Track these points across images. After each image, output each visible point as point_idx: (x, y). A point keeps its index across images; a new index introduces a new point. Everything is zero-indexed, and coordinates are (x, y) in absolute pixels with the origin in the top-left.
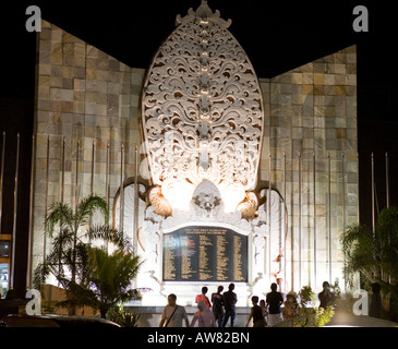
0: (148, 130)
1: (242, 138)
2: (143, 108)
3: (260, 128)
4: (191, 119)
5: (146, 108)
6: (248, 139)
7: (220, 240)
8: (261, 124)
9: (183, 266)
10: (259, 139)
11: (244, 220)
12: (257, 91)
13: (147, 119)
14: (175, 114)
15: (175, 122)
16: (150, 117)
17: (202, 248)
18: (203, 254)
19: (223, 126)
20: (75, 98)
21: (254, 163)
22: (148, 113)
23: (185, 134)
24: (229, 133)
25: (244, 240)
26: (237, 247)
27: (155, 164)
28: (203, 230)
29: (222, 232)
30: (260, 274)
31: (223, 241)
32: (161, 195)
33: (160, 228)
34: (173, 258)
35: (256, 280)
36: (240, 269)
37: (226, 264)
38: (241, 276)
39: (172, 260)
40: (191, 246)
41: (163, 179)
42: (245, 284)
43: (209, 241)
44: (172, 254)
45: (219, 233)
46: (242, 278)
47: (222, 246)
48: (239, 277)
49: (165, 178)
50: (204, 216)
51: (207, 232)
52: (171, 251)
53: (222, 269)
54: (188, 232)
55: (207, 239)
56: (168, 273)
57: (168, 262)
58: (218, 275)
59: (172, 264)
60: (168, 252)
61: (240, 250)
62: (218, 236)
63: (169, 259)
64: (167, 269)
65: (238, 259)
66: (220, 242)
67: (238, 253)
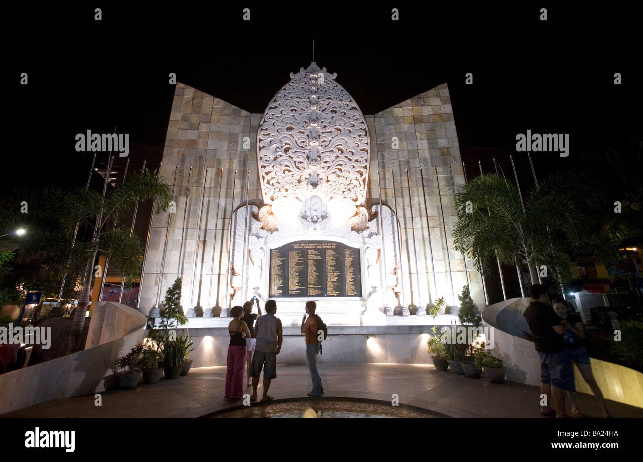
0: (261, 158)
1: (350, 160)
2: (258, 140)
3: (367, 151)
4: (302, 147)
5: (260, 140)
6: (356, 161)
7: (330, 254)
8: (368, 148)
9: (291, 281)
10: (366, 160)
11: (354, 233)
12: (362, 122)
13: (260, 149)
14: (286, 144)
15: (286, 150)
16: (264, 147)
17: (311, 262)
18: (312, 268)
19: (332, 151)
20: (199, 137)
21: (364, 181)
22: (261, 144)
23: (295, 159)
24: (337, 157)
25: (356, 252)
26: (348, 259)
27: (267, 185)
28: (312, 244)
29: (331, 245)
30: (375, 288)
31: (333, 255)
32: (271, 214)
33: (265, 243)
34: (280, 274)
35: (370, 294)
36: (353, 283)
37: (337, 278)
38: (354, 290)
39: (279, 275)
40: (299, 260)
41: (274, 198)
42: (358, 298)
43: (318, 255)
44: (279, 270)
45: (328, 247)
46: (355, 293)
47: (332, 260)
48: (352, 291)
49: (275, 198)
50: (311, 229)
51: (315, 246)
52: (278, 266)
53: (333, 283)
54: (296, 246)
55: (316, 254)
56: (275, 289)
57: (274, 278)
58: (329, 290)
59: (279, 279)
60: (274, 268)
61: (351, 263)
62: (327, 250)
63: (275, 275)
64: (273, 285)
65: (350, 273)
66: (329, 256)
67: (349, 266)
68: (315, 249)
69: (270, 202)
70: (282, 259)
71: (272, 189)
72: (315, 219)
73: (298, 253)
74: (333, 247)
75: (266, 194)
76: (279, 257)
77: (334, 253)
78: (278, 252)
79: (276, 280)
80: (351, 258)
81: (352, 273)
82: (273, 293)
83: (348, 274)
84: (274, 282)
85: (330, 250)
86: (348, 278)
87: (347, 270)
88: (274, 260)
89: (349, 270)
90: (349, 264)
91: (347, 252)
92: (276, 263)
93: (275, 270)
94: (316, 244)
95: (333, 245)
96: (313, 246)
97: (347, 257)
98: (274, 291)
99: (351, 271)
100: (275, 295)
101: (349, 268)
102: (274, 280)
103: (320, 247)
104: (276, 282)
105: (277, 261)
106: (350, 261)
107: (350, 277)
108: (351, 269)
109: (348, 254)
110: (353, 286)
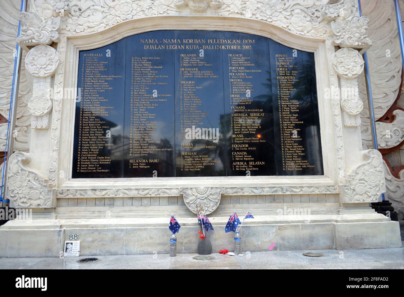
18: (190, 101)
28: (191, 41)
29: (241, 45)
31: (247, 68)
34: (106, 114)
36: (298, 139)
37: (258, 126)
38: (303, 158)
39: (102, 118)
43: (207, 68)
44: (102, 104)
45: (234, 47)
46: (306, 164)
47: (245, 80)
48: (298, 161)
51: (200, 45)
52: (100, 94)
53: (247, 140)
54: (150, 46)
55: (201, 63)
56: (90, 154)
57: (90, 125)
58: (236, 156)
59: (102, 130)
60: (90, 99)
61: (293, 89)
62: (231, 55)
63: (92, 117)
64: (87, 144)
65: (291, 113)
66: (237, 70)
67: (288, 96)
70: (110, 78)
73: (154, 63)
76: (102, 73)
77: (248, 64)
79: (95, 131)
80: (293, 76)
81: (295, 115)
82: (86, 166)
83: (286, 118)
84: (88, 135)
85: (238, 56)
86: (285, 127)
87: (282, 106)
88: (89, 80)
89: (287, 107)
90: (287, 92)
91: (281, 61)
92: (96, 87)
93: (92, 104)
94: (201, 41)
95: (247, 44)
96: (194, 44)
97: (282, 73)
98: (89, 159)
99: (294, 108)
100: (91, 170)
101: (286, 102)
102: (89, 131)
103: (211, 47)
104: (94, 137)
105: (98, 82)
106: (289, 83)
107: (292, 123)
108: (292, 104)
109: (285, 68)
110: (299, 148)
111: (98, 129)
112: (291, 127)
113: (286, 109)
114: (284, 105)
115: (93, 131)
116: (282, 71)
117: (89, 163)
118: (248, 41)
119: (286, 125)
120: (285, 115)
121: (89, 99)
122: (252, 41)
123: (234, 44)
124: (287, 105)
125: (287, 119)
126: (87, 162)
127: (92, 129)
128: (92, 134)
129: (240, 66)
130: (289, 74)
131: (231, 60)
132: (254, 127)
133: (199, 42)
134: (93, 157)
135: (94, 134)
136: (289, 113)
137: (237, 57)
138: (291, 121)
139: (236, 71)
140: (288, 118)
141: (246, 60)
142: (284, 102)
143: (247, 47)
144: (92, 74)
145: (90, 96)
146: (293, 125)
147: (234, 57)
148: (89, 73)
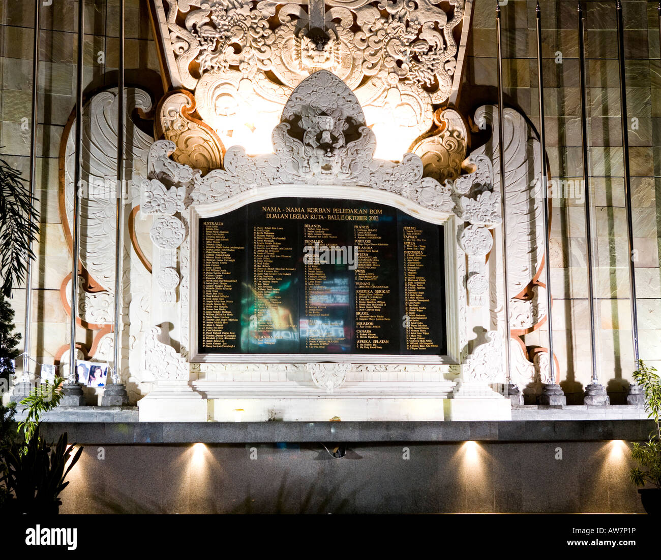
7: (364, 238)
11: (430, 182)
25: (434, 237)
28: (315, 210)
29: (368, 215)
30: (480, 331)
31: (373, 241)
32: (195, 117)
33: (189, 201)
34: (229, 288)
35: (470, 348)
36: (424, 317)
37: (382, 303)
38: (427, 337)
39: (225, 292)
40: (281, 252)
41: (201, 71)
42: (436, 358)
44: (225, 277)
45: (360, 218)
46: (429, 344)
47: (371, 254)
48: (422, 340)
49: (206, 71)
50: (316, 169)
51: (325, 215)
52: (223, 267)
53: (371, 317)
54: (272, 214)
55: (326, 236)
56: (215, 329)
57: (213, 299)
58: (360, 334)
59: (225, 304)
60: (213, 272)
61: (420, 265)
62: (357, 227)
63: (215, 291)
64: (211, 319)
65: (417, 290)
66: (363, 243)
67: (415, 273)
68: (324, 223)
69: (189, 82)
70: (232, 249)
71: (195, 44)
72: (327, 138)
73: (277, 234)
74: (373, 218)
75: (176, 56)
76: (224, 243)
77: (375, 237)
78: (221, 228)
79: (218, 306)
80: (421, 251)
81: (421, 293)
82: (212, 341)
83: (411, 295)
84: (212, 310)
85: (364, 227)
86: (411, 305)
87: (409, 283)
88: (210, 251)
89: (413, 284)
90: (414, 268)
91: (409, 234)
92: (218, 259)
93: (214, 277)
94: (326, 210)
95: (373, 215)
96: (319, 214)
97: (410, 248)
98: (214, 335)
99: (420, 285)
100: (216, 345)
101: (413, 279)
102: (213, 306)
103: (337, 218)
104: (219, 312)
105: (220, 254)
106: (417, 258)
107: (417, 302)
108: (419, 282)
109: (413, 242)
110: (423, 327)
111: (221, 303)
112: (416, 305)
113: (412, 287)
114: (410, 282)
115: (217, 306)
116: (410, 245)
117: (214, 338)
118: (375, 212)
119: (411, 303)
120: (411, 293)
121: (211, 272)
122: (380, 211)
123: (361, 215)
124: (414, 282)
125: (413, 297)
126: (212, 337)
127: (217, 303)
128: (216, 308)
129: (366, 239)
130: (417, 249)
131: (357, 232)
132: (379, 305)
133: (324, 212)
134: (218, 332)
135: (218, 308)
136: (415, 290)
137: (363, 229)
138: (417, 299)
139: (362, 245)
140: (414, 295)
141: (373, 233)
142: (411, 279)
143: (374, 218)
144: (213, 245)
145: (212, 269)
146: (419, 303)
147: (360, 229)
148: (210, 243)
